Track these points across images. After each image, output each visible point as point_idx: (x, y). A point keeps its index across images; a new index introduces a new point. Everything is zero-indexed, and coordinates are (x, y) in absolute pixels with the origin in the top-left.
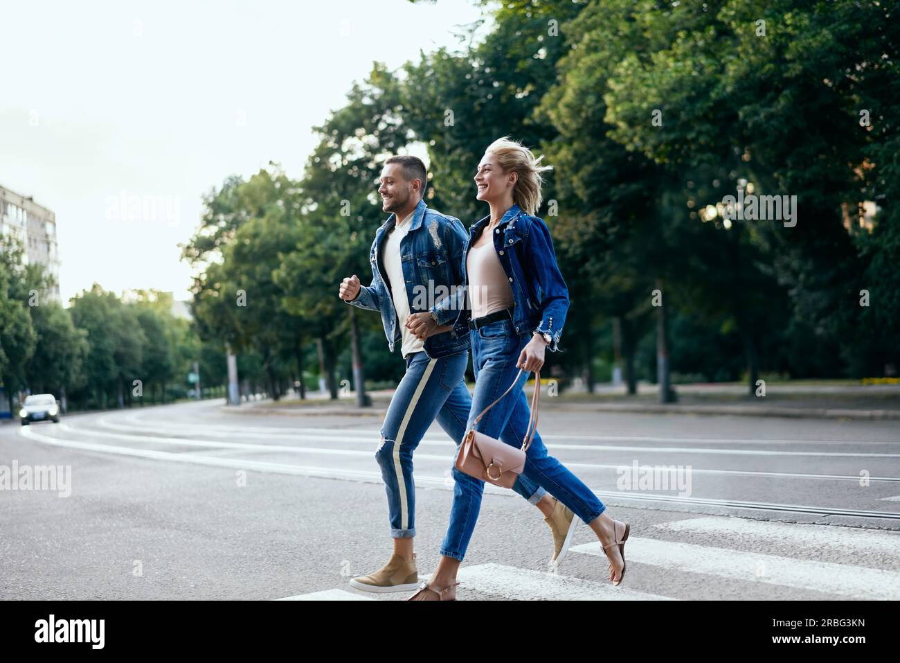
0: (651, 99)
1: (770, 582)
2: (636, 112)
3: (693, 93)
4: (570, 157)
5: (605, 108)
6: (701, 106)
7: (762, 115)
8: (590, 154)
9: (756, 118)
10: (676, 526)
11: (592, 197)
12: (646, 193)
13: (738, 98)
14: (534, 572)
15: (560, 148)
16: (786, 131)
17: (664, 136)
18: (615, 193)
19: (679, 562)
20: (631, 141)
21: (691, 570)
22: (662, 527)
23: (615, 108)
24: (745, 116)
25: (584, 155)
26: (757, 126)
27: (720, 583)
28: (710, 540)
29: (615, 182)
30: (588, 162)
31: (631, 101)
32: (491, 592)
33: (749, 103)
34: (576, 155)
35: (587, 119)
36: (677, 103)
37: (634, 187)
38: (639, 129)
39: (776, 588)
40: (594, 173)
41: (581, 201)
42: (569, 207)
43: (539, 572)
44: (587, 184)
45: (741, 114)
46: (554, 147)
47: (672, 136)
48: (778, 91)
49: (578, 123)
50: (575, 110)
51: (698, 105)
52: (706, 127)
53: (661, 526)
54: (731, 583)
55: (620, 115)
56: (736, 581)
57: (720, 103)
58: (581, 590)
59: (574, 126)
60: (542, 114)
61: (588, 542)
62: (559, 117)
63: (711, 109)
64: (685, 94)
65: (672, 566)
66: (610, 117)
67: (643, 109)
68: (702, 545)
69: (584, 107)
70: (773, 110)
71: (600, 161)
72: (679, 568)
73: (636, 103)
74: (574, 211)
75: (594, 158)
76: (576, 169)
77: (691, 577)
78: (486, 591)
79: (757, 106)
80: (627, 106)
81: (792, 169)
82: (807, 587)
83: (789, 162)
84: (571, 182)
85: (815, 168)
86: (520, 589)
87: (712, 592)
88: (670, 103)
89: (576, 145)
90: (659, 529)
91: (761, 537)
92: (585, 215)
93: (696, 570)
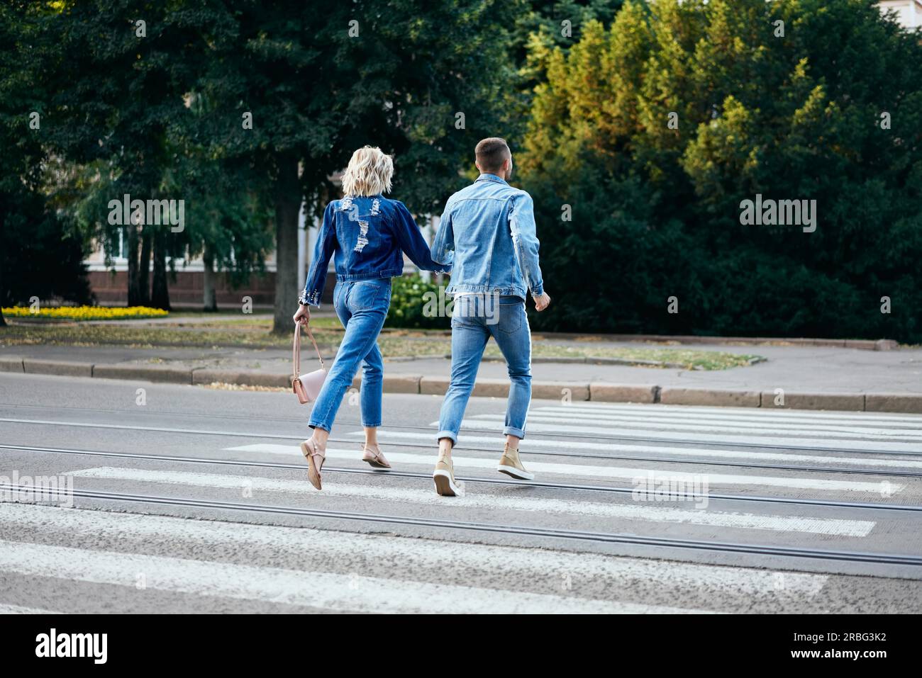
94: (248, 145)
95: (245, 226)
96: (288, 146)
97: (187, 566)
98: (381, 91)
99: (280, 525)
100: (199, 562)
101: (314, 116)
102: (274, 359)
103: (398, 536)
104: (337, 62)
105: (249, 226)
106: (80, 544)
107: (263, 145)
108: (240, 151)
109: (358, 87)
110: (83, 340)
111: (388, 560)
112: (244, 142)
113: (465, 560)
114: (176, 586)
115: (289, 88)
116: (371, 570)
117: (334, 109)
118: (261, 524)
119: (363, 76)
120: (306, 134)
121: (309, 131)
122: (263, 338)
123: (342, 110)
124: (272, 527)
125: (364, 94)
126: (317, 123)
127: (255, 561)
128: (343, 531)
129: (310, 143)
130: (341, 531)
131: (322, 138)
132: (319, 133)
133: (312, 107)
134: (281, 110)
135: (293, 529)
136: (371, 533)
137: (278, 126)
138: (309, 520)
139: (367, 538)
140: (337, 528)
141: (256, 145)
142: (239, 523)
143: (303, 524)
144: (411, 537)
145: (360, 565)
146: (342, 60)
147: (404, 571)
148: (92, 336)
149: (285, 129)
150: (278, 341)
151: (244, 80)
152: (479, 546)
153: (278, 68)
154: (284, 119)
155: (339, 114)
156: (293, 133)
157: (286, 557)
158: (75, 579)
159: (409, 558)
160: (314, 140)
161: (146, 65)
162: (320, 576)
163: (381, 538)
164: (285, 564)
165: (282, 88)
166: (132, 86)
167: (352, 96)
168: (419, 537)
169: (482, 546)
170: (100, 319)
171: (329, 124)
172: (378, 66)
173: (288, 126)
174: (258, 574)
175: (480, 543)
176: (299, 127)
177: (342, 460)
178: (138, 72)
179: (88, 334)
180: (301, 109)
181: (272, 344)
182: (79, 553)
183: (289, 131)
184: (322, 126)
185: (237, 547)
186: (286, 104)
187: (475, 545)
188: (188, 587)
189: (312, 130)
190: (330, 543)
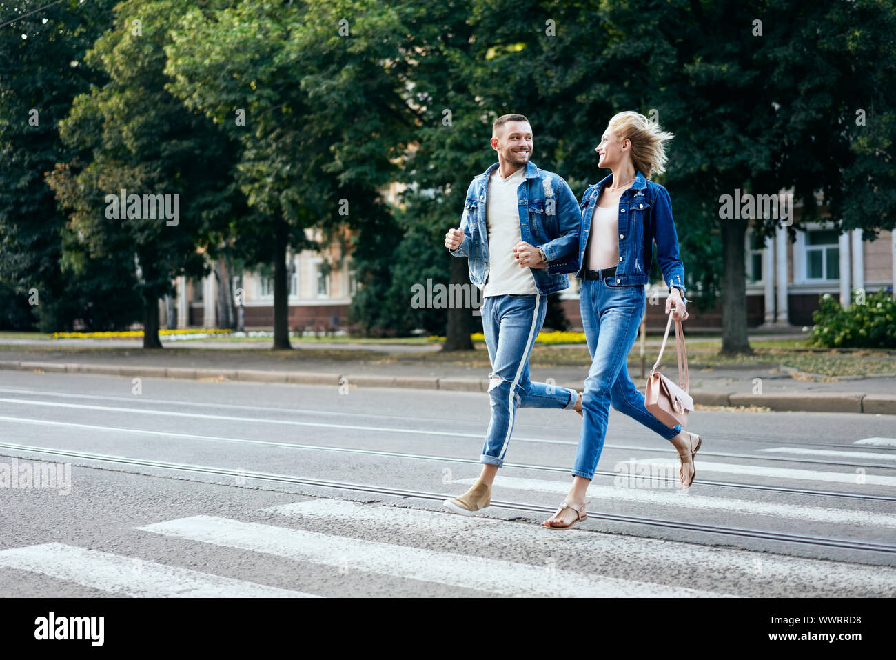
0: (214, 56)
1: (416, 577)
2: (197, 68)
3: (257, 56)
4: (121, 106)
5: (165, 58)
6: (264, 71)
7: (324, 87)
8: (142, 105)
9: (317, 89)
10: (286, 509)
11: (141, 149)
12: (197, 152)
13: (301, 67)
14: (108, 555)
15: (110, 96)
16: (345, 105)
17: (224, 96)
18: (167, 148)
19: (308, 553)
20: (190, 96)
21: (324, 562)
22: (272, 512)
23: (176, 60)
24: (307, 85)
25: (136, 104)
26: (318, 97)
27: (362, 578)
28: (329, 526)
29: (167, 137)
30: (140, 113)
31: (193, 56)
32: (63, 578)
33: (312, 73)
34: (127, 104)
35: (143, 68)
36: (240, 62)
37: (186, 144)
38: (198, 85)
39: (426, 585)
40: (145, 125)
41: (130, 152)
42: (115, 158)
43: (113, 555)
44: (137, 136)
45: (303, 83)
46: (104, 94)
47: (232, 97)
48: (341, 65)
49: (133, 71)
50: (130, 58)
51: (261, 69)
52: (267, 92)
53: (270, 510)
54: (375, 579)
55: (181, 68)
56: (379, 576)
57: (283, 70)
58: (166, 578)
59: (128, 74)
60: (93, 57)
61: (161, 521)
62: (113, 63)
63: (273, 74)
64: (248, 56)
65: (301, 557)
66: (169, 69)
67: (205, 66)
68: (323, 533)
69: (141, 56)
70: (334, 83)
71: (153, 113)
72: (310, 560)
73: (198, 59)
74: (120, 162)
75: (146, 110)
76: (127, 119)
77: (328, 571)
78: (57, 577)
79: (319, 77)
80: (187, 60)
81: (348, 143)
82: (460, 585)
83: (346, 137)
84: (120, 132)
85: (370, 145)
86: (97, 575)
87: (358, 589)
88: (233, 63)
89: (128, 93)
90: (269, 514)
91: (382, 524)
92: (133, 167)
93: (329, 562)
94: (689, 168)
95: (709, 250)
96: (729, 167)
97: (515, 569)
98: (822, 105)
99: (629, 535)
100: (530, 566)
101: (755, 135)
102: (719, 378)
103: (742, 550)
104: (776, 79)
105: (713, 250)
106: (429, 545)
107: (704, 167)
108: (681, 175)
109: (798, 103)
110: (541, 362)
111: (719, 573)
112: (685, 166)
113: (801, 576)
114: (495, 588)
115: (729, 110)
116: (696, 581)
117: (774, 127)
118: (610, 533)
119: (802, 93)
120: (746, 153)
121: (749, 151)
122: (711, 359)
123: (781, 127)
124: (620, 537)
125: (803, 109)
126: (757, 142)
127: (584, 568)
128: (688, 543)
129: (751, 162)
130: (686, 542)
131: (763, 156)
132: (760, 152)
133: (752, 126)
134: (722, 131)
135: (639, 539)
136: (717, 546)
137: (718, 146)
138: (659, 530)
139: (711, 551)
140: (683, 539)
141: (696, 168)
142: (589, 531)
143: (651, 535)
144: (756, 551)
145: (686, 576)
146: (780, 77)
147: (730, 584)
148: (550, 359)
149: (725, 150)
150: (725, 361)
151: (684, 105)
152: (825, 562)
153: (716, 90)
154: (724, 141)
155: (780, 131)
156: (733, 153)
157: (617, 565)
158: (405, 577)
159: (742, 572)
160: (754, 160)
161: (587, 98)
162: (640, 585)
163: (726, 551)
164: (611, 573)
165: (722, 110)
166: (577, 119)
167: (793, 113)
168: (765, 552)
169: (828, 562)
170: (569, 343)
171: (770, 142)
172: (817, 81)
173: (728, 147)
174: (580, 580)
175: (827, 559)
176: (739, 147)
177: (732, 474)
178: (581, 105)
179: (547, 356)
180: (742, 130)
181: (718, 364)
182: (424, 553)
183: (728, 152)
184: (762, 144)
185: (574, 553)
186: (725, 125)
187: (822, 561)
188: (505, 589)
189: (752, 149)
190: (669, 554)
